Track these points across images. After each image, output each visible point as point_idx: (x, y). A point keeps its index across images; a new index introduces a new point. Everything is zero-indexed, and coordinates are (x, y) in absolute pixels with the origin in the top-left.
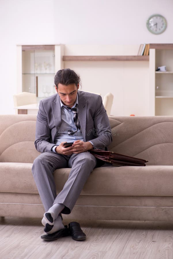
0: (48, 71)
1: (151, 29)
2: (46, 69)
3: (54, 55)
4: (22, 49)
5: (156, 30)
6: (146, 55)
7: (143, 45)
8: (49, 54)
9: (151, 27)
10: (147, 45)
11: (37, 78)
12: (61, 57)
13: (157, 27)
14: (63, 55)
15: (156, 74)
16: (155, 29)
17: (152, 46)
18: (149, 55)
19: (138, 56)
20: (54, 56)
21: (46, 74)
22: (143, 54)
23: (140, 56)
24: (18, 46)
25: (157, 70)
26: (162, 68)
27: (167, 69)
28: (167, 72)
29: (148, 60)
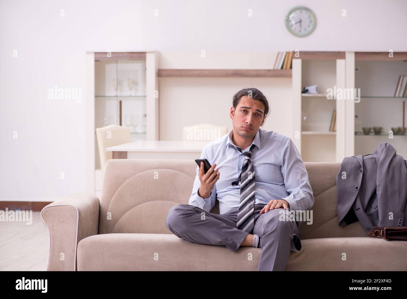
0: (133, 93)
1: (293, 28)
2: (131, 89)
3: (144, 68)
4: (95, 58)
5: (300, 31)
6: (286, 68)
7: (282, 53)
8: (137, 66)
9: (292, 26)
10: (288, 53)
11: (121, 102)
12: (156, 70)
13: (301, 26)
14: (158, 68)
15: (303, 98)
16: (298, 29)
18: (291, 67)
19: (274, 70)
20: (146, 69)
21: (130, 96)
22: (282, 68)
23: (277, 70)
24: (88, 53)
25: (304, 91)
26: (312, 89)
27: (318, 90)
28: (320, 95)
29: (290, 76)
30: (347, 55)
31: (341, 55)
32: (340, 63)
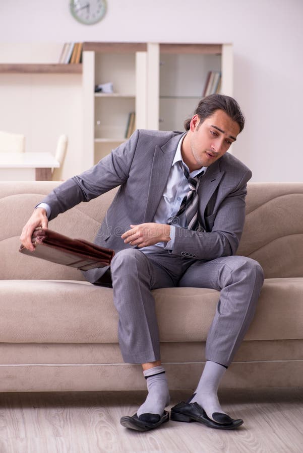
6: (75, 62)
7: (70, 44)
10: (76, 45)
15: (96, 99)
17: (88, 46)
18: (81, 61)
19: (59, 65)
22: (70, 62)
23: (63, 65)
25: (98, 90)
26: (106, 88)
27: (113, 89)
28: (115, 95)
29: (80, 72)
30: (150, 47)
31: (142, 47)
32: (140, 56)
